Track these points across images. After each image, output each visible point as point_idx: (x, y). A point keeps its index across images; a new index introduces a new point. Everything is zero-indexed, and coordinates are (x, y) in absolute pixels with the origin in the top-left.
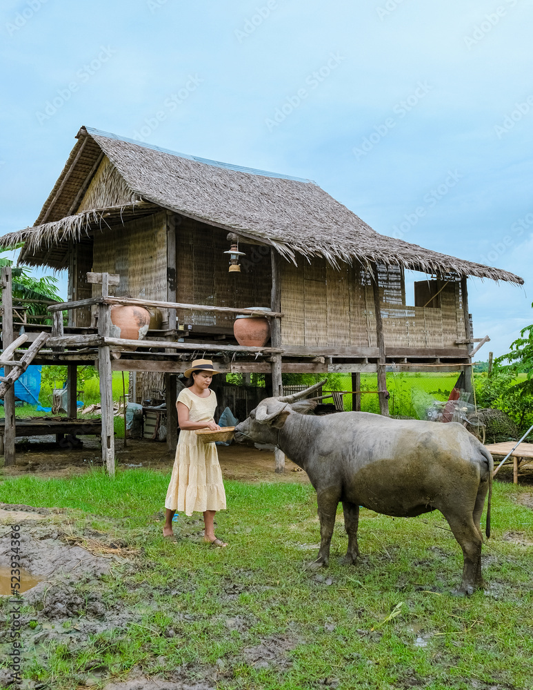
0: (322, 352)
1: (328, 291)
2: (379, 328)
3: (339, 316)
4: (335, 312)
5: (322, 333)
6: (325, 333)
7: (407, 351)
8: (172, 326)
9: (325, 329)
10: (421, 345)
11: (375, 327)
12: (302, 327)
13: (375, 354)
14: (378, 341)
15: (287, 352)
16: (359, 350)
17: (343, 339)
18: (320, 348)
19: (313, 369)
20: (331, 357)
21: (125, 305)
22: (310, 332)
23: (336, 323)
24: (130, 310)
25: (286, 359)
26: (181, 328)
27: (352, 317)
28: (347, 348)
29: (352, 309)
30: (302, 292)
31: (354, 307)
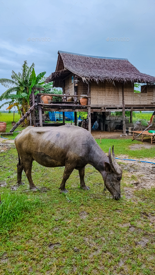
0: (103, 106)
1: (106, 90)
2: (123, 99)
3: (109, 96)
4: (108, 95)
5: (104, 101)
6: (105, 101)
7: (133, 106)
8: (75, 100)
9: (105, 100)
10: (138, 104)
11: (122, 99)
12: (97, 99)
13: (121, 106)
14: (123, 103)
15: (92, 106)
16: (116, 105)
17: (111, 103)
18: (103, 105)
19: (101, 111)
20: (106, 107)
21: (44, 95)
22: (100, 101)
23: (109, 98)
24: (45, 96)
25: (92, 108)
26: (78, 101)
27: (114, 96)
28: (112, 105)
29: (114, 94)
30: (97, 90)
31: (115, 94)
